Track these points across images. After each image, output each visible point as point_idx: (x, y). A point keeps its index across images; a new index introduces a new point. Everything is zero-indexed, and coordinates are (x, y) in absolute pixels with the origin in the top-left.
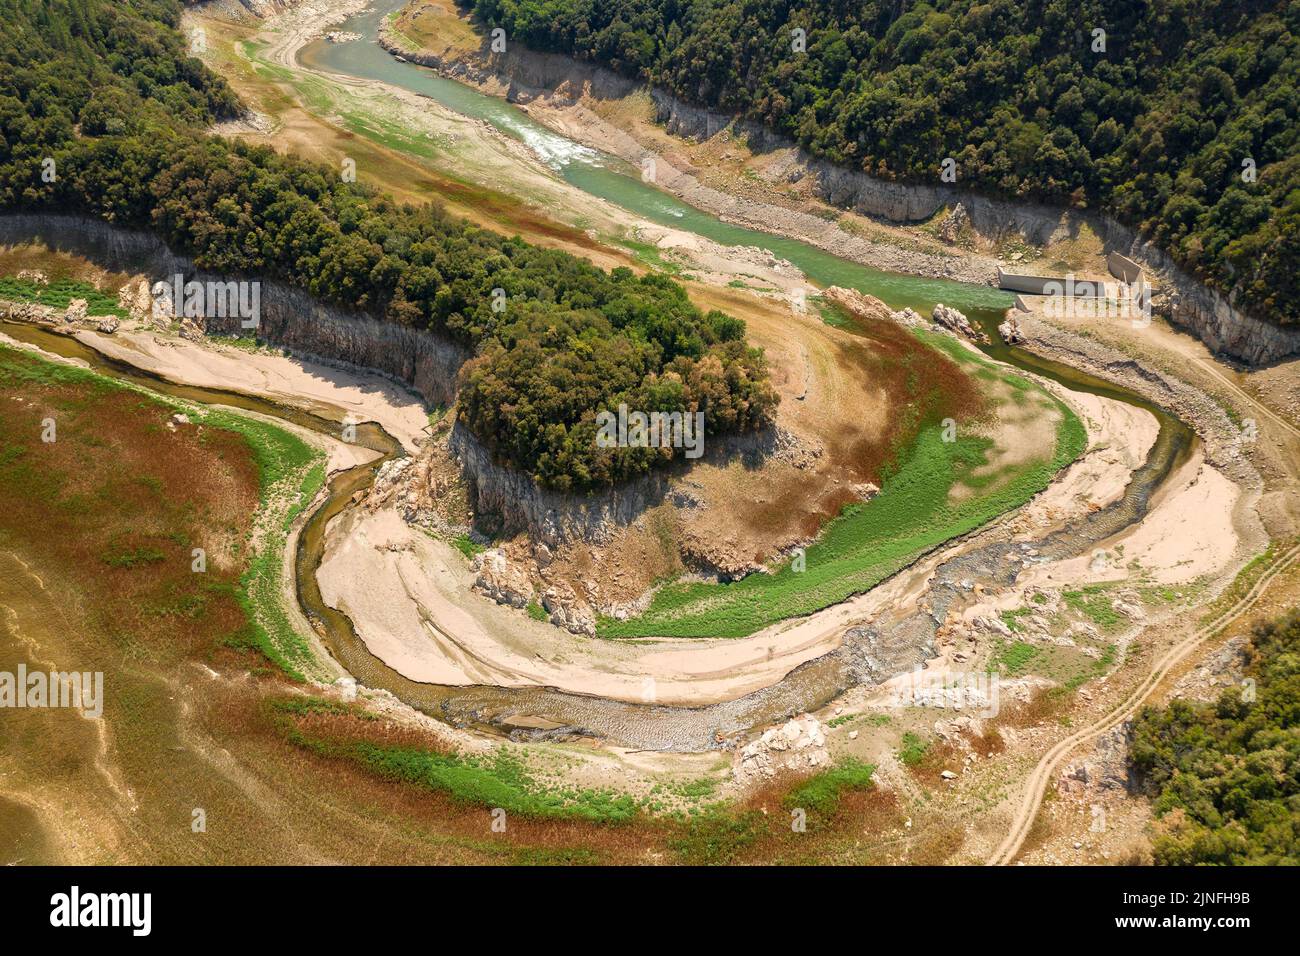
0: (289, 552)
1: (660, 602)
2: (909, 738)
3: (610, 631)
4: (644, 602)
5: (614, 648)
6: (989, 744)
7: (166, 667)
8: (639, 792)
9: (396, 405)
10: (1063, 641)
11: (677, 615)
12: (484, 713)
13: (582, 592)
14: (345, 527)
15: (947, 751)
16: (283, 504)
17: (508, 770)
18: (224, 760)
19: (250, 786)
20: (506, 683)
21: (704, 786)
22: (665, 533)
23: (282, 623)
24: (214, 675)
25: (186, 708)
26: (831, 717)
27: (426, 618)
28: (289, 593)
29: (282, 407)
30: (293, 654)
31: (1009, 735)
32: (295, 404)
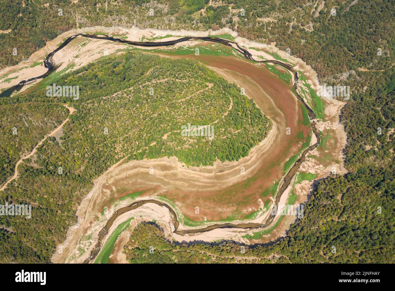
0: (174, 209)
1: (129, 224)
2: (98, 220)
3: (133, 218)
4: (130, 223)
5: (131, 217)
6: (91, 223)
7: (168, 188)
8: (121, 202)
9: (183, 241)
10: (84, 242)
11: (127, 224)
12: (140, 203)
13: (137, 220)
14: (171, 217)
15: (95, 220)
16: (180, 215)
17: (133, 198)
18: (155, 184)
19: (150, 183)
20: (139, 207)
21: (116, 206)
22: (131, 230)
23: (165, 201)
24: (164, 191)
25: (162, 186)
26: (107, 220)
27: (152, 210)
28: (169, 205)
29: (198, 232)
30: (161, 198)
31: (89, 225)
32: (197, 234)
